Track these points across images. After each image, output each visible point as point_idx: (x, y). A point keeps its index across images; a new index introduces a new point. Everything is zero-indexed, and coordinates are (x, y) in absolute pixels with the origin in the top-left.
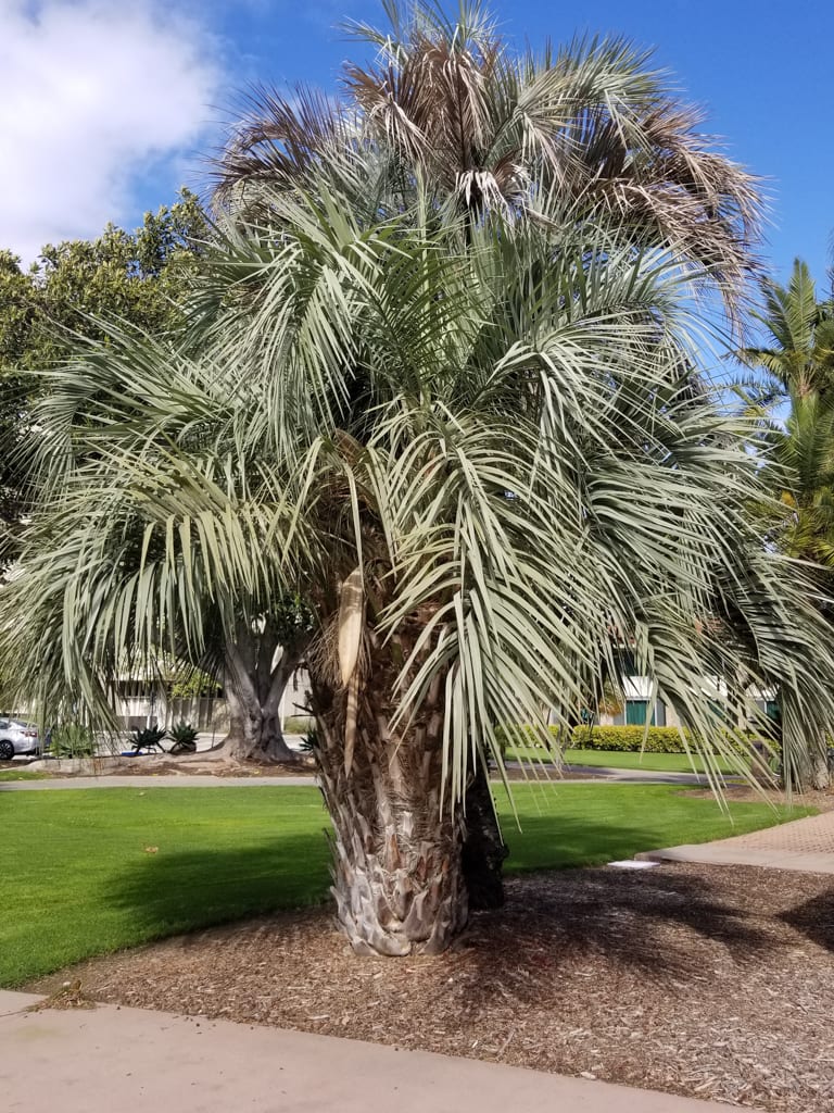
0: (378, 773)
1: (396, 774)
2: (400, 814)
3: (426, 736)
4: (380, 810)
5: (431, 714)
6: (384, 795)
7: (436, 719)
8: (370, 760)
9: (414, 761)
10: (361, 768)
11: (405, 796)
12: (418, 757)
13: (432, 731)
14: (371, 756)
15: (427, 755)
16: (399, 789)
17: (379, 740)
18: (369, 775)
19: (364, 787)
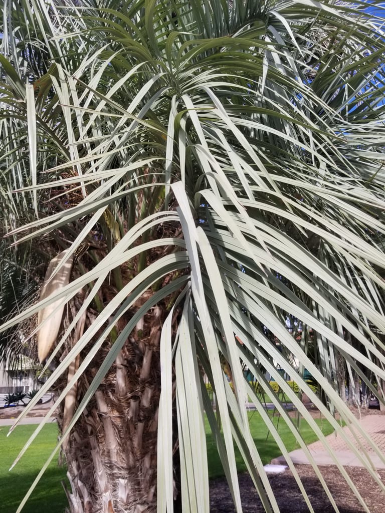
0: (96, 444)
1: (113, 443)
2: (117, 481)
3: (140, 407)
4: (98, 479)
5: (144, 387)
6: (101, 466)
7: (149, 393)
8: (89, 432)
9: (128, 432)
10: (82, 439)
11: (120, 464)
12: (132, 428)
13: (146, 403)
14: (89, 428)
15: (140, 425)
16: (115, 459)
17: (96, 413)
18: (88, 446)
19: (83, 457)
